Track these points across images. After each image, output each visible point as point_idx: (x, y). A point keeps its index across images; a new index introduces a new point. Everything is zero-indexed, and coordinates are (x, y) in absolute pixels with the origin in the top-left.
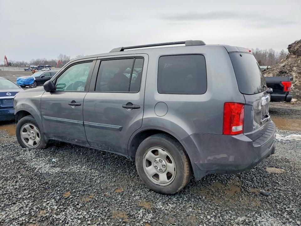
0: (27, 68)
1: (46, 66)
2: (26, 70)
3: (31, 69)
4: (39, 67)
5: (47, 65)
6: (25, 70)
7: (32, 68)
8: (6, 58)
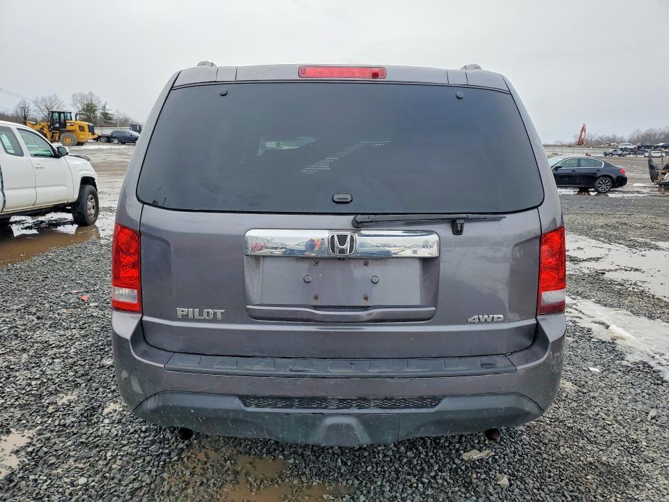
0: (611, 150)
1: (658, 147)
2: (608, 154)
3: (620, 152)
4: (639, 147)
5: (661, 144)
6: (606, 154)
7: (621, 149)
8: (583, 129)
